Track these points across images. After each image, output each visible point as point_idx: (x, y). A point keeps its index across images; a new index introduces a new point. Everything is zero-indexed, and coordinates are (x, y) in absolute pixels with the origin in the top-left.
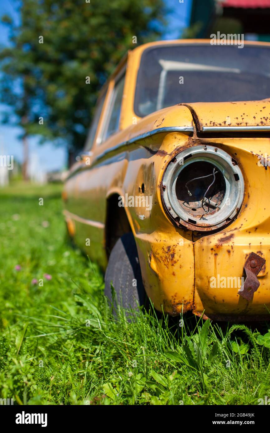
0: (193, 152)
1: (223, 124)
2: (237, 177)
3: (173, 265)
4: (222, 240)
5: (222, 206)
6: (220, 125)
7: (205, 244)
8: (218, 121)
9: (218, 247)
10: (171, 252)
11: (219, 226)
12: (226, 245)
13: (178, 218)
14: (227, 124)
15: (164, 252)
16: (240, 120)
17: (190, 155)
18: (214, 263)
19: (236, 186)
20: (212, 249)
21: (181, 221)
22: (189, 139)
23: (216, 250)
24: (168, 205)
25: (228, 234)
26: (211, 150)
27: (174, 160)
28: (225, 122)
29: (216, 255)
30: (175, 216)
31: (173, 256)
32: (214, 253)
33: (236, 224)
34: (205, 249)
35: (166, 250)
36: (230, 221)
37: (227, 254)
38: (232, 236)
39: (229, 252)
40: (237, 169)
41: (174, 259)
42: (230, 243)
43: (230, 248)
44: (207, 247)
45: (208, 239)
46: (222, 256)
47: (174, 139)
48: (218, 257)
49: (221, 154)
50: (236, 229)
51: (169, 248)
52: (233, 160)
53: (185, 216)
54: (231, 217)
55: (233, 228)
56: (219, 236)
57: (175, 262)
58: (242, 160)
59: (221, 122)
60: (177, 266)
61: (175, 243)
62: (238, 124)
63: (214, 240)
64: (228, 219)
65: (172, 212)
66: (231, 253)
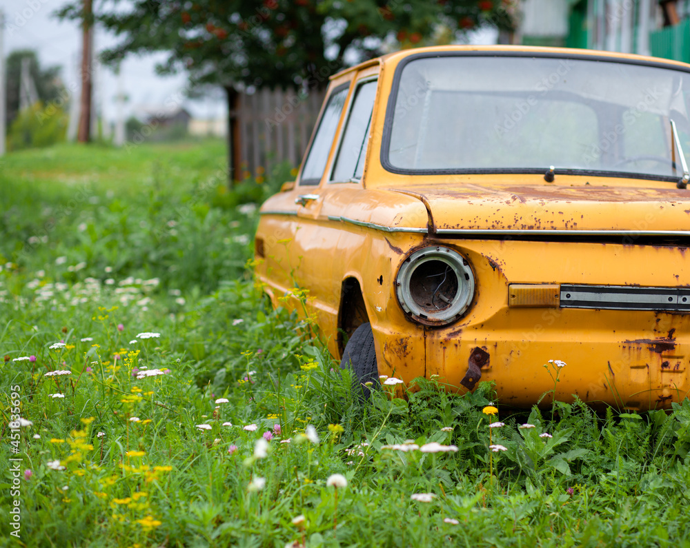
0: (426, 253)
1: (456, 227)
2: (467, 277)
3: (405, 356)
4: (451, 335)
5: (454, 303)
6: (453, 227)
7: (435, 338)
8: (451, 224)
9: (446, 340)
10: (404, 344)
11: (449, 322)
12: (453, 339)
13: (410, 313)
14: (460, 226)
15: (398, 344)
16: (472, 224)
17: (424, 255)
18: (442, 356)
19: (466, 284)
20: (441, 343)
21: (413, 316)
22: (424, 239)
23: (444, 344)
24: (401, 301)
25: (457, 329)
26: (443, 251)
27: (408, 260)
28: (458, 225)
29: (445, 348)
30: (407, 311)
31: (405, 347)
32: (443, 346)
33: (465, 321)
34: (435, 342)
35: (399, 342)
36: (459, 317)
37: (454, 347)
38: (460, 331)
39: (456, 345)
40: (467, 269)
41: (407, 351)
42: (458, 338)
43: (457, 343)
44: (437, 341)
45: (438, 333)
46: (450, 350)
47: (410, 239)
48: (447, 350)
49: (453, 255)
50: (464, 325)
51: (402, 340)
52: (464, 260)
53: (417, 311)
54: (461, 314)
55: (462, 324)
56: (449, 330)
57: (407, 354)
58: (474, 260)
59: (455, 225)
60: (409, 357)
61: (408, 335)
62: (470, 228)
63: (444, 334)
64: (458, 315)
65: (404, 307)
66: (458, 346)
